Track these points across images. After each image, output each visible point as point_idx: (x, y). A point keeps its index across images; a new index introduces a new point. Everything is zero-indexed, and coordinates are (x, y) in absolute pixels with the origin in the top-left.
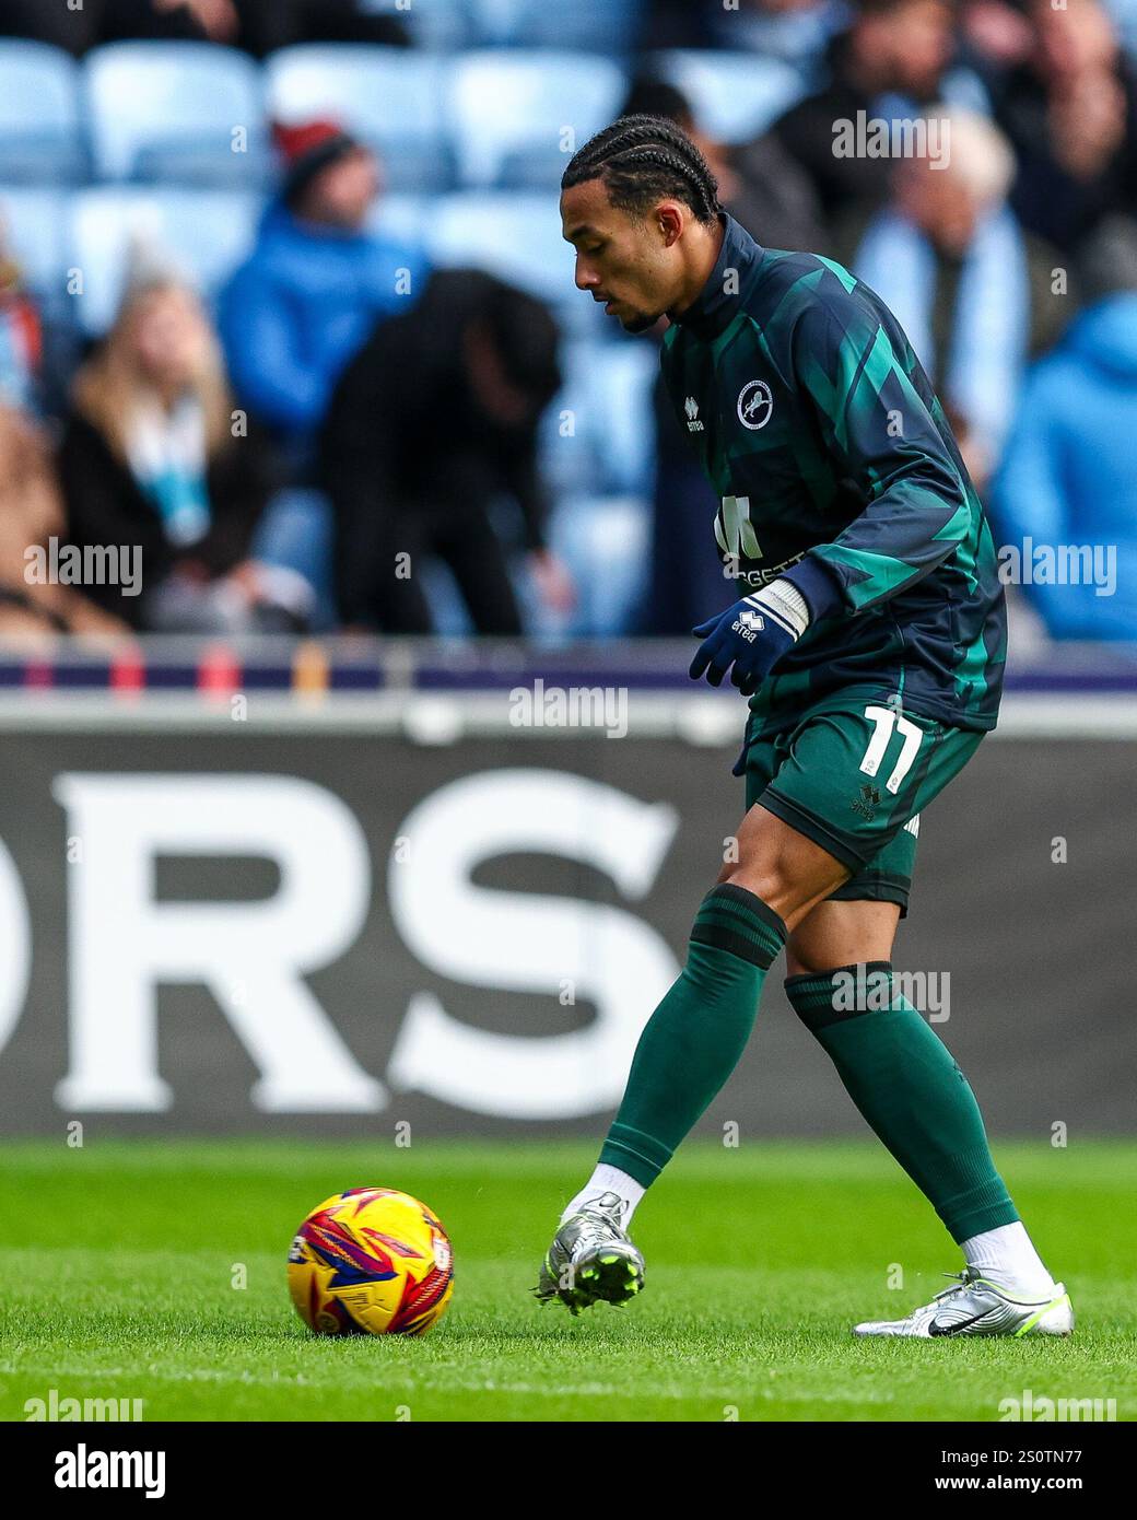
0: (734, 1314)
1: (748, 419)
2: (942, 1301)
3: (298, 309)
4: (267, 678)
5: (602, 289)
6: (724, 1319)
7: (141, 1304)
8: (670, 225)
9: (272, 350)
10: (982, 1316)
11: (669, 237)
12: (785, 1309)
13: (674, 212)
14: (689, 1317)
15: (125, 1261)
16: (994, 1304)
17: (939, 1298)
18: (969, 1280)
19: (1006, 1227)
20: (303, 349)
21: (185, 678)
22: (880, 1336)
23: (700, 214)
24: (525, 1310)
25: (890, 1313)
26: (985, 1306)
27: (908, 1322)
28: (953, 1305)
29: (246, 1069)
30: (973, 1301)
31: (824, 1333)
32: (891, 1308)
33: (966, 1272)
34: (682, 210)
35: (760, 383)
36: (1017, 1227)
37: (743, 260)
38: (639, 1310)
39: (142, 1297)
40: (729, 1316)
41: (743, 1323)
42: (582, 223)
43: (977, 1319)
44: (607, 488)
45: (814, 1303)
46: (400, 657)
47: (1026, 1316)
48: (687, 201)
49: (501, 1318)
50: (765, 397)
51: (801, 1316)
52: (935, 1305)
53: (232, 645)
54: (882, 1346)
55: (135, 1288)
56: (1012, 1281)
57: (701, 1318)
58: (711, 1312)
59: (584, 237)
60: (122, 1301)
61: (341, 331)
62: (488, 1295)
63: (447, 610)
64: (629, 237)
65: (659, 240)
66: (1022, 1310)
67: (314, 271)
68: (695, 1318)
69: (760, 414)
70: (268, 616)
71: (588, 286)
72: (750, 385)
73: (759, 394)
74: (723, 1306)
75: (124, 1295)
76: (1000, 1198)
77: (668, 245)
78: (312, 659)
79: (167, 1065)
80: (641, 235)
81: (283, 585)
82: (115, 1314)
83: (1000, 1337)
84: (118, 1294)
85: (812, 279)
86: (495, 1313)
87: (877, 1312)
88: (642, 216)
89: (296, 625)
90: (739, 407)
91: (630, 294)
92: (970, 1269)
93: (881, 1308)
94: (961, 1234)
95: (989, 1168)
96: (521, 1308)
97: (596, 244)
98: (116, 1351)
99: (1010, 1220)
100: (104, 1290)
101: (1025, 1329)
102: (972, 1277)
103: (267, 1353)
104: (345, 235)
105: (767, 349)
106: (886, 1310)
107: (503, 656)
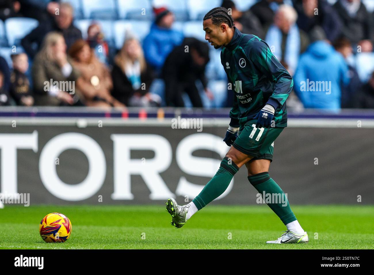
0: (243, 239)
1: (241, 66)
2: (283, 236)
3: (158, 44)
4: (152, 115)
5: (210, 40)
6: (241, 240)
7: (128, 237)
8: (224, 28)
9: (153, 52)
10: (291, 239)
11: (223, 30)
12: (253, 238)
13: (225, 26)
14: (234, 240)
15: (124, 229)
16: (293, 236)
17: (282, 236)
18: (288, 232)
19: (294, 221)
20: (159, 52)
21: (136, 115)
22: (271, 244)
23: (230, 26)
24: (202, 239)
25: (273, 239)
26: (291, 237)
27: (277, 241)
28: (285, 237)
29: (148, 191)
30: (289, 236)
31: (260, 243)
32: (274, 238)
33: (287, 231)
34: (227, 25)
35: (243, 59)
36: (296, 221)
37: (239, 35)
38: (225, 238)
39: (128, 236)
40: (242, 239)
41: (245, 241)
42: (207, 27)
43: (290, 239)
44: (218, 78)
45: (258, 237)
46: (178, 111)
47: (299, 238)
48: (227, 24)
49: (198, 240)
50: (244, 61)
51: (256, 240)
52: (281, 237)
53: (145, 109)
54: (272, 245)
55: (127, 234)
56: (296, 232)
57: (237, 240)
58: (238, 239)
59: (207, 30)
60: (124, 237)
61: (167, 49)
62: (195, 236)
63: (188, 103)
64: (216, 30)
65: (222, 31)
66: (298, 237)
67: (161, 36)
68: (235, 240)
69: (244, 65)
70: (152, 103)
71: (208, 39)
72: (241, 59)
73: (243, 61)
74: (241, 237)
75: (125, 235)
76: (293, 216)
77: (223, 32)
78: (161, 112)
79: (133, 191)
80: (218, 30)
81: (155, 97)
82: (123, 239)
83: (295, 243)
84: (123, 235)
85: (252, 39)
86: (196, 239)
87: (271, 239)
88: (219, 26)
89: (157, 105)
90: (239, 63)
91: (215, 41)
92: (288, 230)
93: (271, 238)
94: (286, 223)
95: (290, 210)
96: (201, 238)
97: (210, 31)
98: (123, 246)
99: (295, 220)
100: (120, 234)
101: (299, 241)
102: (288, 231)
103: (152, 247)
104: (167, 29)
105: (244, 52)
106: (273, 238)
107: (198, 111)
